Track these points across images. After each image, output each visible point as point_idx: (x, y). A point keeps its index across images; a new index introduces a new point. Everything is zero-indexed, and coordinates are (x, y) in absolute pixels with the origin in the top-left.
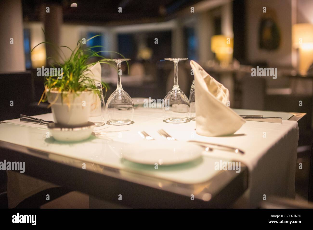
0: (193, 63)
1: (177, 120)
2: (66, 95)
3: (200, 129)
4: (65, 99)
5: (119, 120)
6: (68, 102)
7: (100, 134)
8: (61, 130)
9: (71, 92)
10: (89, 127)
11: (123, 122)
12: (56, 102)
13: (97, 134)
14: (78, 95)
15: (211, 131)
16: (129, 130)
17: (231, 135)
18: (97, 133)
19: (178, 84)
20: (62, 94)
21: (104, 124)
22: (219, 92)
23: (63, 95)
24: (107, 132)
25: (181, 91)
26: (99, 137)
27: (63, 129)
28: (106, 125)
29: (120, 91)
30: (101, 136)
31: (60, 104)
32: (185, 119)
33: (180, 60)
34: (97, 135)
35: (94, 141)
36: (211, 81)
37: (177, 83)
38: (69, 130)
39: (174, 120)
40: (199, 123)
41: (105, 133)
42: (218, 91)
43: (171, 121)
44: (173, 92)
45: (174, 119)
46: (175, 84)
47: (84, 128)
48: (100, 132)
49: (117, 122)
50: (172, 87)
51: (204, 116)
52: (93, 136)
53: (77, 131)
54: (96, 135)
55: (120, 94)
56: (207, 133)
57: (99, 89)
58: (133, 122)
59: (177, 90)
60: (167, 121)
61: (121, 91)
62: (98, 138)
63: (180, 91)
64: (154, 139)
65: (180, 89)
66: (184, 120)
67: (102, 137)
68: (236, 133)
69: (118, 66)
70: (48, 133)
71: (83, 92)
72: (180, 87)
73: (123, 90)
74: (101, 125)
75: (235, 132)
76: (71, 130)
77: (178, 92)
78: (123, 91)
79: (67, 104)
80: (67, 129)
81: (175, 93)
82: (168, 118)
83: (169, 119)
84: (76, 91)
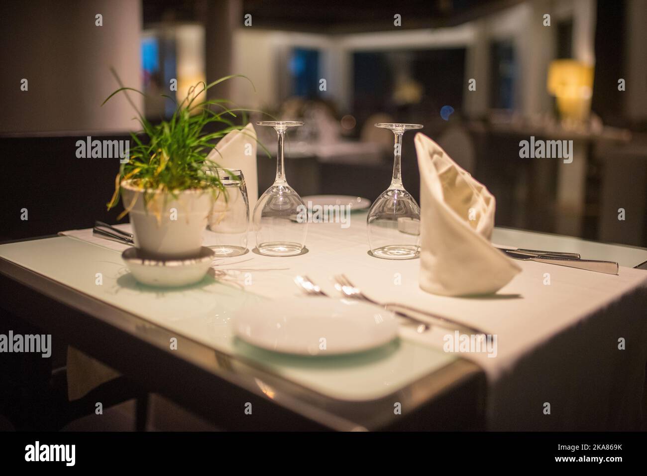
0: (420, 140)
1: (397, 251)
2: (152, 196)
3: (424, 278)
4: (150, 204)
5: (282, 245)
6: (156, 210)
7: (225, 274)
8: (143, 263)
9: (163, 190)
10: (198, 260)
11: (287, 249)
12: (134, 208)
13: (220, 273)
14: (176, 197)
15: (446, 285)
16: (288, 269)
17: (490, 295)
18: (219, 271)
19: (401, 179)
20: (145, 193)
21: (247, 251)
22: (476, 202)
23: (147, 197)
24: (241, 270)
25: (406, 194)
26: (220, 281)
27: (147, 262)
28: (251, 254)
29: (281, 187)
30: (227, 277)
31: (143, 213)
32: (414, 250)
33: (406, 128)
34: (219, 275)
35: (209, 287)
36: (459, 179)
37: (399, 175)
38: (157, 265)
39: (391, 251)
40: (425, 266)
41: (237, 272)
42: (473, 198)
43: (385, 253)
44: (390, 193)
45: (394, 249)
46: (394, 178)
47: (187, 263)
48: (228, 270)
49: (276, 249)
50: (389, 184)
51: (434, 253)
52: (210, 277)
53: (172, 267)
54: (216, 277)
55: (281, 193)
56: (437, 287)
57: (238, 182)
58: (305, 251)
59: (399, 191)
60: (375, 253)
61: (284, 187)
62: (218, 282)
63: (403, 194)
64: (322, 294)
65: (405, 188)
66: (412, 252)
67: (226, 280)
68: (501, 292)
69: (279, 136)
70: (123, 267)
71: (188, 192)
72: (404, 184)
73: (286, 185)
74: (241, 252)
75: (498, 289)
76: (161, 264)
77: (399, 194)
78: (287, 187)
79: (155, 214)
80: (153, 263)
81: (393, 195)
82: (382, 246)
83: (383, 248)
84: (171, 189)
